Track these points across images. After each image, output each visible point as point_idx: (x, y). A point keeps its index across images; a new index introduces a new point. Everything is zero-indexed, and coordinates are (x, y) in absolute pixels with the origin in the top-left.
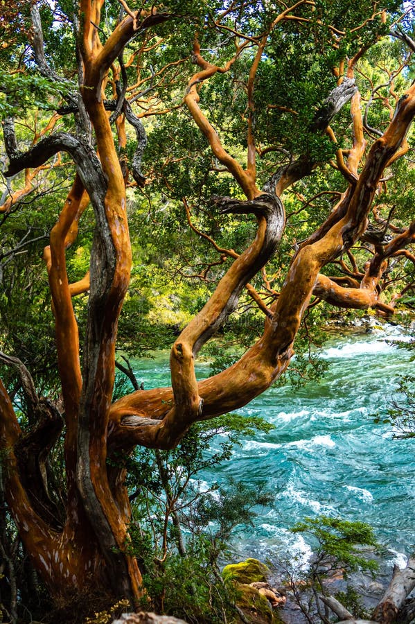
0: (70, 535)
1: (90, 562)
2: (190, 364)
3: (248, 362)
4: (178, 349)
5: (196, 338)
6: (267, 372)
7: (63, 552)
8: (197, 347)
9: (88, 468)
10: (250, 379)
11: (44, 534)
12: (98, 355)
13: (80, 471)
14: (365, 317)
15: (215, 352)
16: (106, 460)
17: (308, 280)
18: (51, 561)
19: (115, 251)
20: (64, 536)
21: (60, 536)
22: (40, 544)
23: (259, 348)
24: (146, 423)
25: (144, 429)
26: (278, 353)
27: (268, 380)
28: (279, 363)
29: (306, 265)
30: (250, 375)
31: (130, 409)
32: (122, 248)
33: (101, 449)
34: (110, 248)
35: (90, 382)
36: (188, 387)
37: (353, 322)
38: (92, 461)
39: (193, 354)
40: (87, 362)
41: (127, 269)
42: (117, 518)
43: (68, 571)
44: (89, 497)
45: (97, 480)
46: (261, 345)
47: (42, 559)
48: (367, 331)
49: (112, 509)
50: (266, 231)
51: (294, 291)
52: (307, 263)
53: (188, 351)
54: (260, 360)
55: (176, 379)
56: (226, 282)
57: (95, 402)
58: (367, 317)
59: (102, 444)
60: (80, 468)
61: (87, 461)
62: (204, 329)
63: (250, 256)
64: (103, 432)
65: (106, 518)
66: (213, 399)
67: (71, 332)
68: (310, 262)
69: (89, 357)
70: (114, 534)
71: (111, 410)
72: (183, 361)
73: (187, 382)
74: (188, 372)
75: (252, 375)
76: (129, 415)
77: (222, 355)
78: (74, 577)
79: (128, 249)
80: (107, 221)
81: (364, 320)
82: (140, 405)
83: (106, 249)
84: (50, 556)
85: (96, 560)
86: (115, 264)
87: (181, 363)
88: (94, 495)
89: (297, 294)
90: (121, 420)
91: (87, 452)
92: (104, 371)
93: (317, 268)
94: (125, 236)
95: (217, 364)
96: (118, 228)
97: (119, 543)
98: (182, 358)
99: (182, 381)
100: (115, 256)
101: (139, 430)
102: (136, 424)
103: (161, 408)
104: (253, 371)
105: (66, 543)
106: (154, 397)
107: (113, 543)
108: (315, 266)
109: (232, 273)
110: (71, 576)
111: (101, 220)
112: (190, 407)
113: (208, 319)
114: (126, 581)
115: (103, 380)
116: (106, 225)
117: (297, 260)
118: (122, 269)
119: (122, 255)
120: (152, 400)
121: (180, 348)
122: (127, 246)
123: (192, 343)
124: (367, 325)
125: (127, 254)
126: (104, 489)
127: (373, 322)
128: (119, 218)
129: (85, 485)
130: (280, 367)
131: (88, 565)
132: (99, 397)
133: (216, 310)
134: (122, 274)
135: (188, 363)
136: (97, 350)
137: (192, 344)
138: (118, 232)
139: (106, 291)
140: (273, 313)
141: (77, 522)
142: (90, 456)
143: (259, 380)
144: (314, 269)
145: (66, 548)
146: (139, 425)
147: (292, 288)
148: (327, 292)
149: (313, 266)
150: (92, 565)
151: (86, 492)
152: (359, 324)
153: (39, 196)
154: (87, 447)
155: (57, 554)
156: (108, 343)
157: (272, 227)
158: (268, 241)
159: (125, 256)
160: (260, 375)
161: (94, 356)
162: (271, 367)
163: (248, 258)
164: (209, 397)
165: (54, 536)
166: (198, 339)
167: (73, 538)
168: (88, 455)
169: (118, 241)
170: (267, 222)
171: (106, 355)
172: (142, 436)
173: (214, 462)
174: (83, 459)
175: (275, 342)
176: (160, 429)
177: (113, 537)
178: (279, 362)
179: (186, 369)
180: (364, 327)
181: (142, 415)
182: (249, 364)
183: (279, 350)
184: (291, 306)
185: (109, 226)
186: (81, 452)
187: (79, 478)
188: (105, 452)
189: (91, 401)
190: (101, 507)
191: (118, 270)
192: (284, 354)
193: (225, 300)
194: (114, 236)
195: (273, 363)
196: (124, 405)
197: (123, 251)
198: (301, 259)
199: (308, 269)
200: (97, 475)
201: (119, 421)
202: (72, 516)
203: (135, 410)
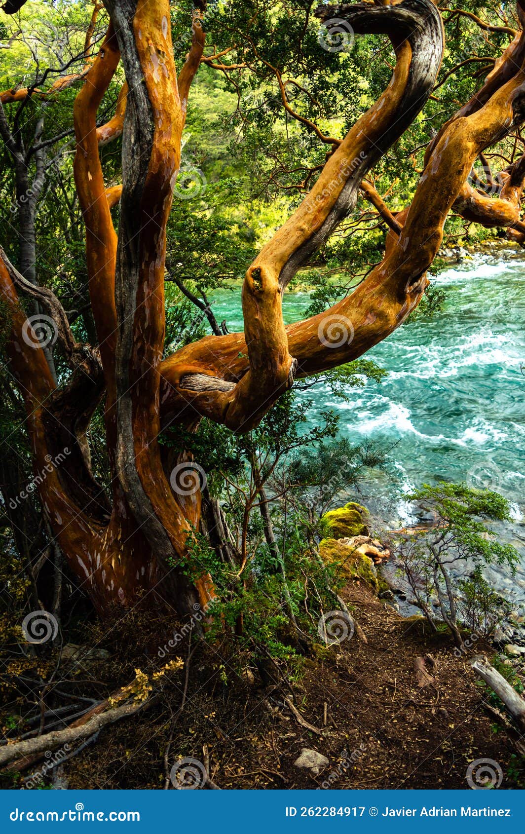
0: (116, 534)
1: (143, 569)
2: (274, 302)
3: (364, 296)
4: (255, 278)
5: (286, 259)
6: (392, 311)
7: (106, 555)
8: (287, 273)
9: (131, 450)
10: (367, 321)
11: (83, 529)
12: (136, 286)
13: (120, 454)
14: (455, 248)
15: (316, 281)
16: (158, 439)
17: (460, 172)
18: (91, 565)
19: (152, 110)
20: (109, 534)
21: (105, 531)
22: (78, 542)
23: (380, 276)
24: (215, 387)
25: (210, 396)
26: (408, 284)
27: (392, 322)
28: (409, 299)
29: (458, 147)
30: (366, 315)
31: (194, 364)
32: (163, 105)
33: (150, 425)
34: (144, 105)
35: (126, 327)
36: (271, 341)
37: (444, 253)
38: (137, 441)
39: (280, 286)
40: (121, 297)
41: (173, 141)
42: (176, 518)
43: (112, 582)
44: (133, 491)
45: (144, 466)
46: (384, 272)
47: (80, 561)
48: (458, 261)
49: (168, 506)
50: (412, 65)
51: (437, 190)
52: (460, 144)
53: (272, 281)
54: (381, 293)
55: (251, 329)
56: (338, 163)
57: (136, 359)
58: (457, 248)
59: (150, 417)
60: (121, 451)
61: (129, 441)
62: (299, 242)
63: (381, 114)
64: (152, 400)
65: (160, 519)
66: (312, 351)
67: (106, 251)
68: (464, 144)
69: (124, 289)
70: (172, 540)
71: (163, 368)
72: (262, 297)
73: (269, 332)
74: (271, 317)
75: (369, 316)
76: (192, 374)
77: (324, 285)
78: (121, 590)
79: (174, 107)
80: (138, 59)
81: (455, 251)
82: (207, 359)
83: (137, 107)
84: (90, 558)
85: (151, 566)
86: (153, 133)
87: (259, 300)
88: (140, 488)
89: (441, 194)
90: (181, 380)
91: (130, 428)
92: (147, 312)
93: (472, 153)
94: (169, 84)
95: (319, 295)
96: (156, 71)
97: (178, 551)
98: (262, 292)
99: (262, 331)
100: (152, 120)
101: (204, 397)
102: (200, 387)
103: (237, 362)
104: (371, 310)
105: (111, 543)
106: (229, 347)
107: (170, 551)
108: (471, 150)
109: (349, 147)
110: (116, 589)
111: (129, 56)
112: (274, 375)
113: (305, 227)
114: (191, 596)
115: (146, 324)
116: (137, 64)
117: (444, 141)
118: (163, 141)
119: (163, 117)
120: (226, 351)
121: (258, 275)
122: (171, 100)
123: (279, 266)
124: (458, 255)
125: (173, 116)
126: (155, 480)
127: (463, 253)
128: (158, 52)
129: (127, 475)
130: (410, 303)
131: (140, 574)
132: (141, 351)
133: (319, 211)
134: (163, 150)
135: (271, 302)
136: (135, 279)
137: (279, 268)
138: (156, 77)
139: (138, 181)
140: (401, 226)
141: (125, 516)
142: (134, 433)
143: (379, 323)
144: (469, 154)
145: (111, 551)
146: (205, 389)
147: (435, 185)
148: (465, 202)
149: (467, 150)
150: (147, 572)
151: (129, 485)
152: (450, 254)
153: (73, 60)
154: (129, 422)
155: (99, 557)
156: (151, 268)
157: (422, 57)
158: (415, 81)
159: (169, 119)
160: (381, 315)
161: (131, 288)
162: (397, 304)
163: (377, 119)
164: (307, 348)
165: (97, 531)
166: (288, 261)
167: (119, 538)
168: (131, 433)
169: (157, 93)
170: (413, 50)
171: (148, 285)
172: (208, 405)
173: (313, 439)
174: (124, 437)
175: (404, 267)
176: (229, 404)
177: (169, 544)
178: (408, 296)
179: (269, 310)
180: (455, 257)
181: (212, 373)
182: (365, 300)
183: (410, 279)
184: (431, 213)
185: (141, 68)
186: (121, 427)
187: (119, 464)
188: (156, 426)
189: (130, 355)
190: (151, 504)
191: (156, 143)
192: (416, 284)
193: (336, 194)
194: (150, 84)
195: (401, 298)
196: (185, 358)
197: (165, 111)
198: (450, 138)
199: (461, 155)
200: (145, 460)
201: (177, 381)
202: (117, 508)
203: (200, 366)
